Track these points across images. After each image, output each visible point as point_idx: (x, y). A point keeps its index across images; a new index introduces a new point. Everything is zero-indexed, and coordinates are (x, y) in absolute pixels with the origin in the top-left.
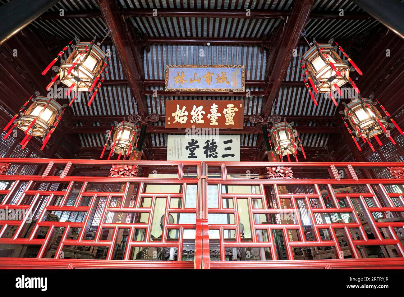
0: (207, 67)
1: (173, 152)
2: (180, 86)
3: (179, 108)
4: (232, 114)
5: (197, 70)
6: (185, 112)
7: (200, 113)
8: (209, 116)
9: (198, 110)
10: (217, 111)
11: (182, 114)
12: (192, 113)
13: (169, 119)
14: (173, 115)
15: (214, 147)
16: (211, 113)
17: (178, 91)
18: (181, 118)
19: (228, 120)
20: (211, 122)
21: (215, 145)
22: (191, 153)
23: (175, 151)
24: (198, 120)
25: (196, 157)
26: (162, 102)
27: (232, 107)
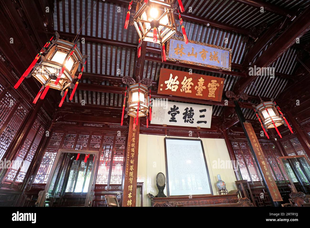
0: (203, 45)
1: (157, 115)
2: (179, 57)
3: (172, 77)
4: (214, 88)
5: (195, 45)
6: (177, 81)
7: (189, 84)
8: (196, 87)
9: (188, 81)
10: (203, 84)
11: (174, 83)
12: (182, 83)
13: (162, 85)
14: (166, 82)
15: (192, 114)
16: (198, 86)
17: (177, 61)
18: (172, 86)
19: (211, 93)
20: (197, 93)
21: (192, 112)
22: (172, 117)
23: (158, 115)
24: (187, 89)
25: (176, 121)
26: (153, 69)
27: (215, 83)
